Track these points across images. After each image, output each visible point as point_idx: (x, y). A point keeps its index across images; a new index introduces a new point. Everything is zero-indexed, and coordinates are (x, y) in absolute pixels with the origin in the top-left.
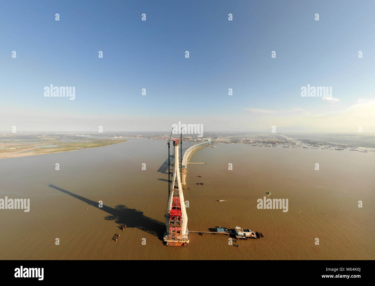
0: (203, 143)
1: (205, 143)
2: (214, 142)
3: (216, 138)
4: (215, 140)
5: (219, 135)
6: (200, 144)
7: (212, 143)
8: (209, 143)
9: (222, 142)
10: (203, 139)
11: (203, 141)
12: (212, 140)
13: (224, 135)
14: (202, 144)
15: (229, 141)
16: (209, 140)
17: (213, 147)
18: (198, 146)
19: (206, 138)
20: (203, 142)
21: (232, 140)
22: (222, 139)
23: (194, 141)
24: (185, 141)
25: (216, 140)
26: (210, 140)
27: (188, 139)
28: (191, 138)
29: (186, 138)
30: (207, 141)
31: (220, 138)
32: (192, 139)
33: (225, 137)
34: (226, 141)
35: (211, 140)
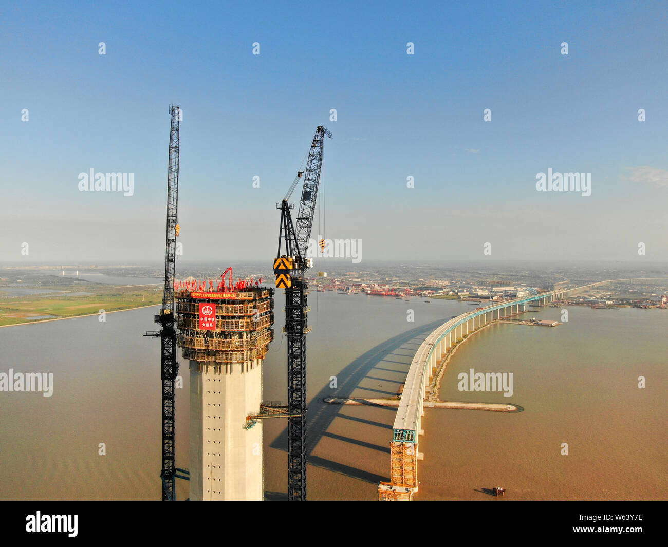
0: (498, 307)
1: (505, 304)
2: (541, 300)
3: (552, 288)
4: (544, 295)
5: (557, 276)
6: (485, 310)
7: (536, 305)
8: (521, 306)
9: (578, 303)
10: (496, 289)
11: (495, 298)
12: (532, 293)
13: (579, 277)
14: (495, 312)
15: (609, 299)
16: (520, 295)
17: (544, 322)
18: (476, 318)
19: (508, 285)
20: (496, 302)
21: (622, 297)
22: (576, 292)
23: (459, 299)
24: (421, 295)
25: (553, 293)
26: (523, 293)
27: (437, 289)
28: (446, 287)
29: (427, 284)
30: (514, 296)
31: (567, 287)
32: (452, 288)
33: (584, 283)
34: (592, 298)
35: (527, 293)
